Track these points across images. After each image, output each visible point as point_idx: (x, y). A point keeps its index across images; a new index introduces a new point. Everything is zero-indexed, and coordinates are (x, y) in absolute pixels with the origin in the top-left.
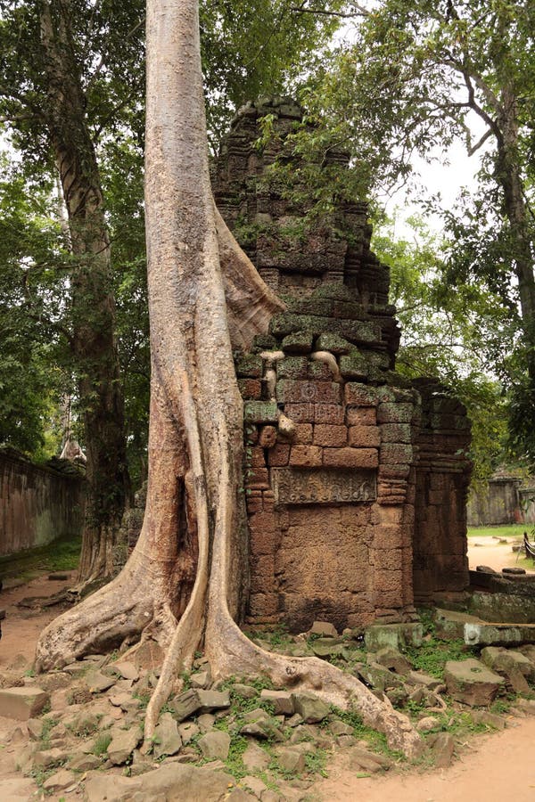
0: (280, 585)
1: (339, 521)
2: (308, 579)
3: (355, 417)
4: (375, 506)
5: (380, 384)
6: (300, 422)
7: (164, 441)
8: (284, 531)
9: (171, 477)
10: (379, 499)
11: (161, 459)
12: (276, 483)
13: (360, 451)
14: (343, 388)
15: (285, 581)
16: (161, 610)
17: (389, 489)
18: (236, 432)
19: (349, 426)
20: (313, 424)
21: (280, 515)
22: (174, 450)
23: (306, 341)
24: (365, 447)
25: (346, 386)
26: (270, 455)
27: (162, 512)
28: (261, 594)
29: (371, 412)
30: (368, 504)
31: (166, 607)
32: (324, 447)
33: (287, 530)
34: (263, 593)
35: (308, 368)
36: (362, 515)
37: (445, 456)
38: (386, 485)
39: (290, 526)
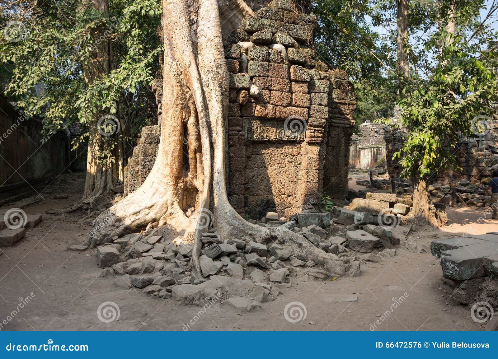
0: (246, 191)
1: (281, 153)
2: (263, 187)
3: (296, 87)
4: (304, 144)
5: (312, 67)
6: (263, 89)
7: (175, 98)
8: (249, 157)
9: (179, 122)
10: (307, 140)
11: (172, 110)
12: (246, 127)
13: (298, 108)
14: (289, 68)
15: (248, 188)
16: (173, 206)
17: (313, 134)
18: (226, 93)
19: (292, 93)
20: (270, 90)
21: (247, 148)
22: (181, 104)
23: (269, 36)
24: (301, 107)
25: (292, 67)
26: (243, 109)
27: (173, 144)
28: (236, 196)
29: (305, 85)
30: (300, 142)
31: (176, 204)
32: (276, 106)
33: (250, 157)
34: (237, 194)
35: (269, 54)
36: (295, 149)
37: (340, 116)
38: (311, 131)
39: (252, 155)
